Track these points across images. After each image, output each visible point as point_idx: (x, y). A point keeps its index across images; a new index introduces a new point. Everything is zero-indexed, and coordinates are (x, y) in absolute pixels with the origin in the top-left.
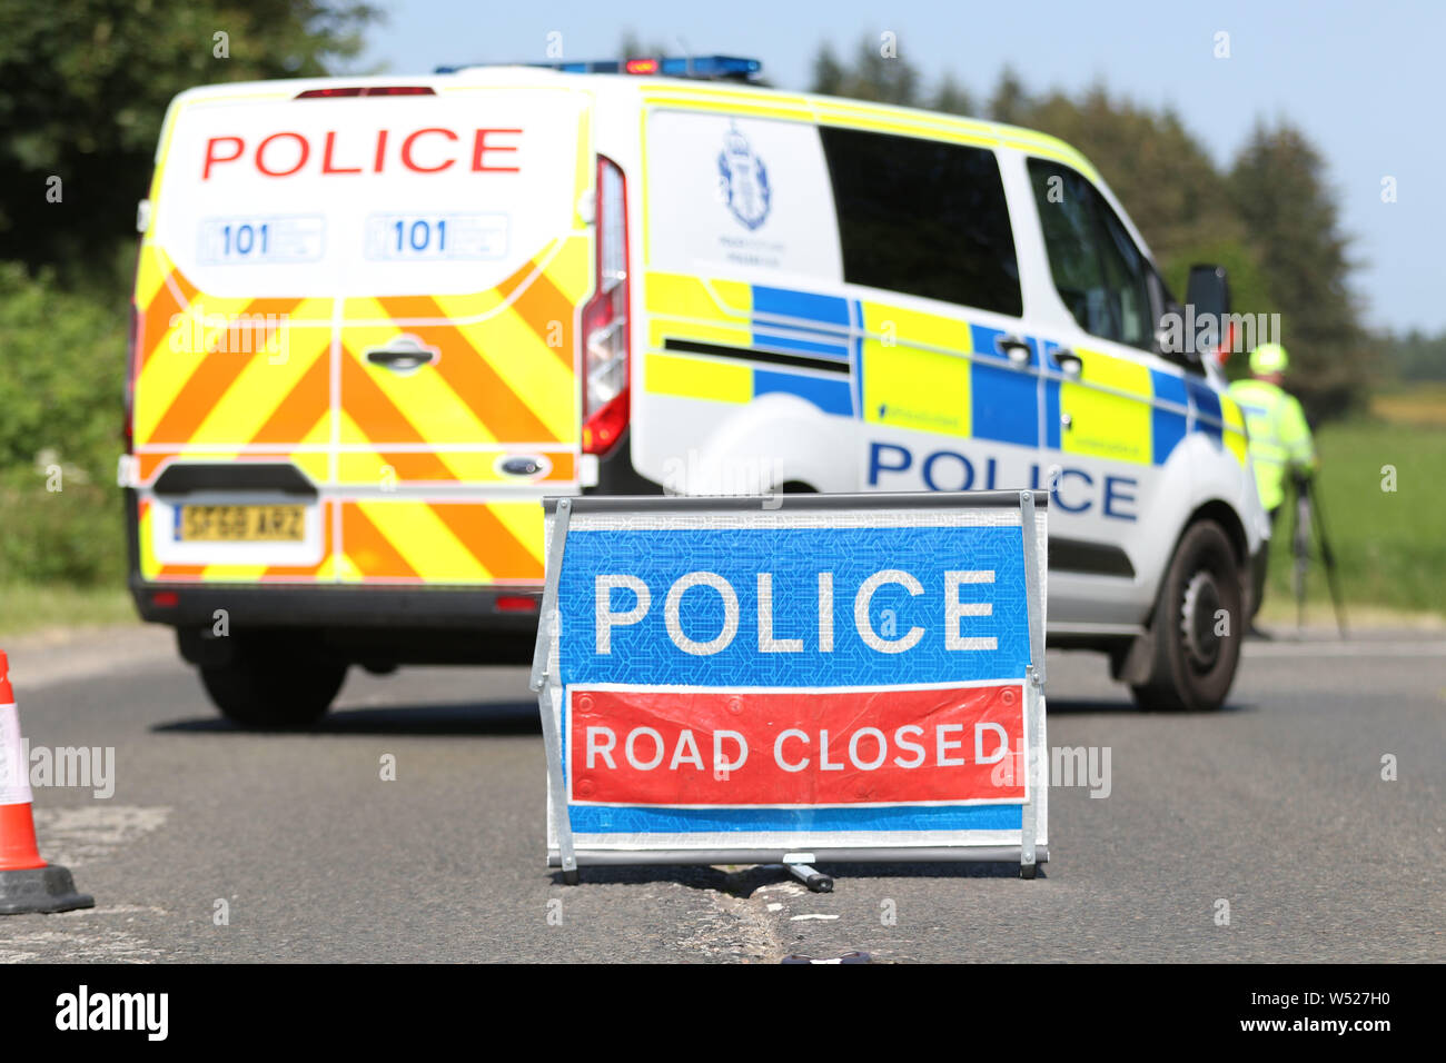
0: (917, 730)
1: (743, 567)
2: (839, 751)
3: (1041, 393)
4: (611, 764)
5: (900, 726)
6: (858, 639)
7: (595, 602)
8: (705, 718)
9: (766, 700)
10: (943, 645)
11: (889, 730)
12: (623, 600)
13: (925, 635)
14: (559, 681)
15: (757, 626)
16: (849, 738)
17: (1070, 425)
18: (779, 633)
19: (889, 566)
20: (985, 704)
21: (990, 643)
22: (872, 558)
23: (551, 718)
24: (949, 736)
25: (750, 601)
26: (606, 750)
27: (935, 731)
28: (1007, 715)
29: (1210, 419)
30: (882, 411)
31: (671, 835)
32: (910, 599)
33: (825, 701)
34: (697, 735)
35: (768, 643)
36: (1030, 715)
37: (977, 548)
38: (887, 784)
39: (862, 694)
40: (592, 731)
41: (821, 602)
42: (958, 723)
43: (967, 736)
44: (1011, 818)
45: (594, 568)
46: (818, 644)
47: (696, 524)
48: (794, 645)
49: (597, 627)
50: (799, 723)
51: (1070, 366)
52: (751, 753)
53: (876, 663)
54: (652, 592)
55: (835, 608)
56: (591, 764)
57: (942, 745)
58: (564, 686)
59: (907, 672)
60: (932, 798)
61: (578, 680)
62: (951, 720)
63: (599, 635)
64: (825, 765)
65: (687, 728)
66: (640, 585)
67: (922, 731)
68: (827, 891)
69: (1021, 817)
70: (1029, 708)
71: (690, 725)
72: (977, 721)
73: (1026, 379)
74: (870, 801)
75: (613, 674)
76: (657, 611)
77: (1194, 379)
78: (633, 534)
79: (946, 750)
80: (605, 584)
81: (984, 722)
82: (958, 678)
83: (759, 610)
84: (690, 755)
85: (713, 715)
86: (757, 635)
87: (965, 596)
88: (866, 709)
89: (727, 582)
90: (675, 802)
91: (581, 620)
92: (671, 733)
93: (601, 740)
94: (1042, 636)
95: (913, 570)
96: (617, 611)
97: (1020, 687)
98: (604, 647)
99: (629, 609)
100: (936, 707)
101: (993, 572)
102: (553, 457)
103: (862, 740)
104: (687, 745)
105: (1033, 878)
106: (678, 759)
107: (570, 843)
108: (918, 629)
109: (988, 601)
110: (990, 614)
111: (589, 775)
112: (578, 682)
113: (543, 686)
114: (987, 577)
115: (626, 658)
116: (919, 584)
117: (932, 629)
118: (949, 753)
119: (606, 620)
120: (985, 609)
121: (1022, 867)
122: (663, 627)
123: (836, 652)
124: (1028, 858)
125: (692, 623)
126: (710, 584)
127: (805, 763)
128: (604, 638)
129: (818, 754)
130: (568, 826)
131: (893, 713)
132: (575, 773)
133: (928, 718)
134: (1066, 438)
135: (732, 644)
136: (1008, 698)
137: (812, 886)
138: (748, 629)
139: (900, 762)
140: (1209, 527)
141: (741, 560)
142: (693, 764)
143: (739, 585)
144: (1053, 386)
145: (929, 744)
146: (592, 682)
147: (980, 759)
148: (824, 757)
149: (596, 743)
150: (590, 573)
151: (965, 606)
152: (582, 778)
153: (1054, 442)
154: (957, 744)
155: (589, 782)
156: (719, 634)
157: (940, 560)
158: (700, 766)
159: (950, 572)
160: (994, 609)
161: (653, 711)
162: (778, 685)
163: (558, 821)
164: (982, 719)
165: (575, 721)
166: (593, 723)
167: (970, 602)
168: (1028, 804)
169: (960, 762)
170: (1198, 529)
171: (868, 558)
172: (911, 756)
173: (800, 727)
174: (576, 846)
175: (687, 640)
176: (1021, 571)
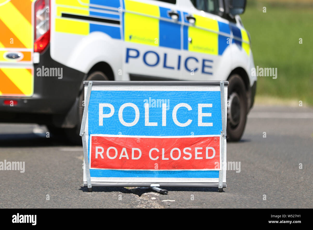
0: (190, 149)
1: (141, 102)
2: (167, 154)
3: (182, 30)
4: (102, 157)
5: (184, 148)
6: (173, 123)
7: (99, 111)
8: (130, 144)
9: (147, 139)
10: (197, 125)
11: (182, 149)
12: (107, 111)
13: (192, 122)
14: (88, 134)
15: (144, 118)
16: (170, 151)
17: (191, 42)
18: (151, 121)
19: (182, 102)
20: (209, 142)
21: (211, 124)
22: (178, 99)
23: (85, 144)
24: (199, 151)
25: (143, 111)
26: (101, 153)
27: (195, 149)
28: (215, 145)
29: (237, 39)
30: (130, 37)
31: (119, 178)
32: (188, 111)
33: (164, 140)
34: (127, 149)
35: (147, 123)
36: (222, 145)
37: (207, 97)
38: (181, 164)
39: (174, 138)
40: (97, 148)
41: (163, 112)
42: (201, 147)
43: (204, 151)
44: (216, 174)
45: (99, 101)
46: (162, 124)
47: (128, 89)
48: (155, 124)
49: (99, 118)
50: (156, 146)
51: (192, 21)
52: (142, 154)
53: (178, 129)
54: (115, 108)
55: (167, 114)
56: (97, 157)
57: (197, 153)
58: (89, 135)
59: (187, 132)
60: (193, 168)
61: (93, 133)
62: (200, 146)
63: (100, 120)
64: (163, 158)
65: (124, 147)
66: (111, 106)
67: (191, 149)
68: (166, 194)
69: (218, 175)
70: (221, 143)
71: (125, 146)
72: (206, 147)
73: (177, 25)
74: (176, 169)
75: (103, 132)
76: (116, 114)
77: (232, 24)
78: (110, 92)
79: (198, 155)
80: (102, 106)
81: (209, 147)
82: (202, 134)
83: (145, 114)
84: (125, 155)
85: (132, 144)
86: (144, 121)
87: (204, 111)
88: (175, 142)
89: (136, 106)
90: (120, 169)
91: (95, 116)
92: (120, 149)
93: (100, 150)
94: (225, 122)
95: (189, 103)
96: (105, 113)
97: (219, 137)
98: (101, 124)
99: (108, 113)
100: (195, 142)
101: (212, 104)
102: (23, 53)
103: (174, 151)
104: (124, 152)
105: (222, 192)
106: (121, 156)
107: (90, 180)
108: (190, 120)
109: (210, 112)
110: (211, 116)
111: (96, 160)
112: (93, 134)
113: (83, 135)
114: (210, 105)
115: (107, 127)
116: (191, 107)
117: (194, 120)
118: (199, 156)
119: (102, 116)
120: (209, 115)
121: (219, 189)
122: (118, 118)
123: (167, 126)
124: (220, 186)
125: (126, 117)
126: (131, 106)
127: (158, 158)
128: (101, 121)
129: (161, 155)
130: (89, 175)
131: (183, 144)
132: (92, 160)
133: (193, 145)
134: (190, 46)
135: (137, 123)
136: (215, 140)
137: (161, 193)
138: (142, 119)
139: (185, 158)
140: (237, 76)
141: (140, 100)
142: (126, 158)
143: (140, 107)
144: (186, 28)
145: (193, 153)
146: (98, 134)
147: (207, 157)
148: (163, 156)
149: (98, 151)
150: (97, 102)
151: (204, 114)
152: (94, 161)
153: (186, 47)
154: (201, 153)
155: (96, 163)
156: (134, 120)
157: (197, 100)
158: (128, 158)
159: (199, 104)
160: (212, 115)
161: (115, 142)
162: (150, 135)
163: (87, 174)
164: (208, 146)
165: (92, 145)
166: (98, 145)
167: (205, 112)
168: (221, 171)
169: (201, 158)
170: (233, 77)
171: (176, 99)
172: (188, 156)
173: (156, 148)
174: (92, 181)
175: (125, 122)
176: (220, 104)
